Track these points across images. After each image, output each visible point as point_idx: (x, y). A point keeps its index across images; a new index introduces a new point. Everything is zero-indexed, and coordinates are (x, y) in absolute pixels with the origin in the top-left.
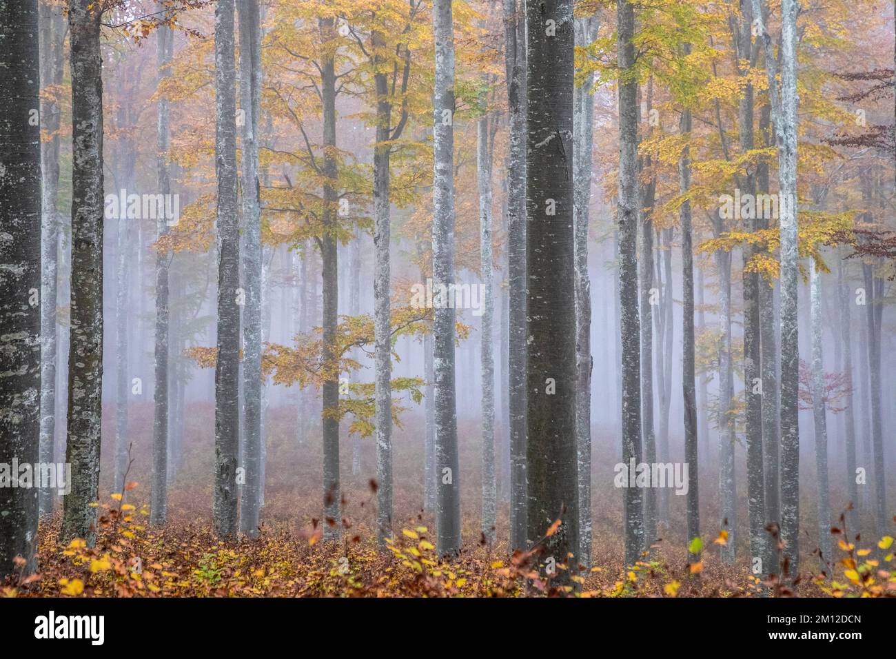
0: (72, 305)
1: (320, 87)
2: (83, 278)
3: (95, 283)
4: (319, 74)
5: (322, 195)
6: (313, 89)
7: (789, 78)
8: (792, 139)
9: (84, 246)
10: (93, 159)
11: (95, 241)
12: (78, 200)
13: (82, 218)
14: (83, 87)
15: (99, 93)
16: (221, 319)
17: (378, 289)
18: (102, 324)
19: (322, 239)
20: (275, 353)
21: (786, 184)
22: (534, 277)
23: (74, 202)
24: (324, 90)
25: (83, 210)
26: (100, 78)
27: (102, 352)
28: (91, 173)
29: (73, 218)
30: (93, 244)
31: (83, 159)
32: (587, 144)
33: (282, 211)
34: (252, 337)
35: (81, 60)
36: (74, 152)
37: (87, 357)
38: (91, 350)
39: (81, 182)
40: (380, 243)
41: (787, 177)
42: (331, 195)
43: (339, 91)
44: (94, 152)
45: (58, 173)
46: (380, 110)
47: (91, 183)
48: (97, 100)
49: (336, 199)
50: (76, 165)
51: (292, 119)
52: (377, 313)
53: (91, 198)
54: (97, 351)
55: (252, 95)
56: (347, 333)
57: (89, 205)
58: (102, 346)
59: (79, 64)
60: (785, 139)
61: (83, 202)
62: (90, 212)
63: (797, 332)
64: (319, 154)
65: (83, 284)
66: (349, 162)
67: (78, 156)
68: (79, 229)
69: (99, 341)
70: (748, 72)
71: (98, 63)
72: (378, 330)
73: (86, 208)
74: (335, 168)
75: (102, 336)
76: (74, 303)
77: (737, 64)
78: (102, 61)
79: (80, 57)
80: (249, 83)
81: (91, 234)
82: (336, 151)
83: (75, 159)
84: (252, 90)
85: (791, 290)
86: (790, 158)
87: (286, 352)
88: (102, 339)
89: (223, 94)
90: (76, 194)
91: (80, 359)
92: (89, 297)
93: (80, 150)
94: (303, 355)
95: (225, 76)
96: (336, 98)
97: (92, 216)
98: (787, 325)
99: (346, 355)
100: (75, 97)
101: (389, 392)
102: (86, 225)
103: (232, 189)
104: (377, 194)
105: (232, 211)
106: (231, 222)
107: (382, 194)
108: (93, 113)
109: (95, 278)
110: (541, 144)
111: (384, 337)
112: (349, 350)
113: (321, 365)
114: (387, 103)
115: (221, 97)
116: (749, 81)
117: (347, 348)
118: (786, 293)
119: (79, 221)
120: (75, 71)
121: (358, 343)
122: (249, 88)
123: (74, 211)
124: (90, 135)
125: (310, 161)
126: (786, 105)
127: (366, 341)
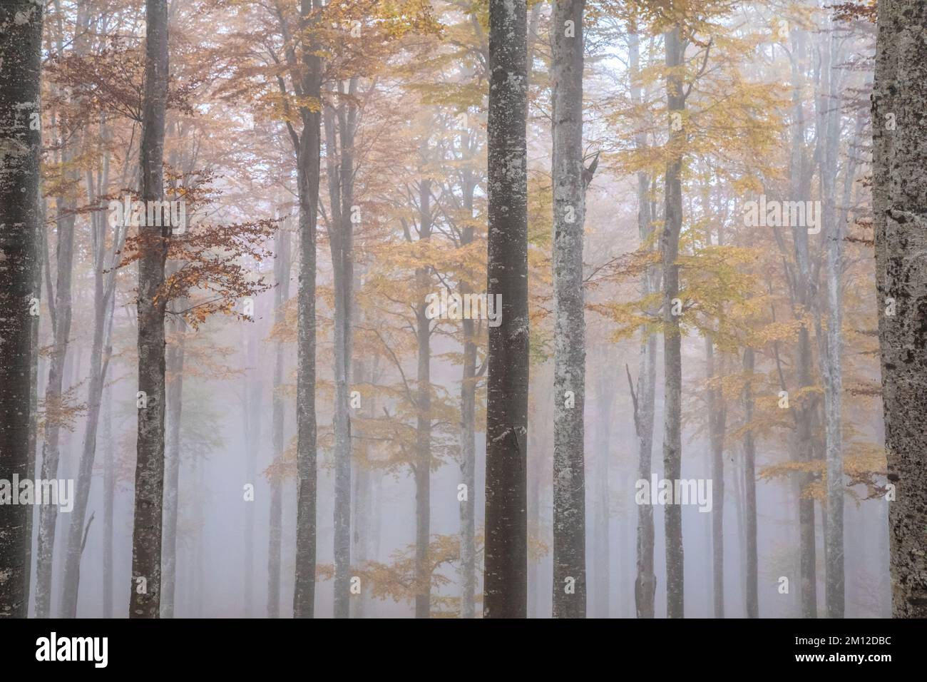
0: (134, 559)
1: (416, 327)
2: (143, 534)
3: (154, 538)
4: (415, 316)
5: (416, 426)
6: (411, 329)
7: (835, 324)
8: (837, 380)
9: (145, 506)
10: (155, 429)
11: (155, 501)
12: (141, 466)
13: (144, 481)
14: (148, 366)
15: (163, 371)
16: (299, 550)
17: (464, 511)
18: (160, 575)
19: (416, 465)
20: (371, 569)
21: (832, 422)
22: (491, 556)
23: (138, 467)
24: (419, 331)
25: (146, 473)
26: (163, 358)
27: (159, 600)
28: (153, 442)
29: (136, 482)
30: (153, 504)
31: (146, 430)
32: (650, 382)
33: (381, 440)
34: (342, 559)
35: (147, 343)
36: (139, 424)
37: (145, 604)
38: (149, 599)
39: (144, 450)
40: (466, 470)
41: (832, 414)
42: (425, 426)
43: (432, 332)
44: (157, 423)
45: (180, 409)
46: (467, 349)
47: (153, 451)
48: (160, 377)
49: (429, 429)
50: (140, 434)
51: (389, 357)
52: (463, 533)
53: (152, 464)
54: (155, 598)
55: (345, 342)
56: (439, 550)
57: (150, 469)
58: (159, 595)
59: (145, 346)
60: (830, 379)
61: (145, 467)
62: (151, 476)
63: (842, 557)
64: (414, 387)
65: (144, 540)
66: (441, 394)
67: (142, 427)
68: (140, 491)
69: (157, 590)
70: (803, 316)
71: (162, 345)
72: (463, 551)
73: (147, 472)
74: (428, 400)
75: (160, 585)
76: (136, 557)
77: (793, 308)
78: (165, 343)
79: (147, 340)
80: (342, 331)
81: (151, 496)
82: (429, 386)
83: (140, 429)
84: (345, 336)
85: (837, 518)
86: (836, 397)
87: (382, 567)
88: (160, 589)
89: (304, 350)
90: (139, 460)
91: (139, 607)
92: (148, 551)
93: (144, 421)
94: (398, 572)
95: (306, 334)
96: (431, 337)
97: (153, 480)
98: (833, 551)
99: (436, 571)
100: (141, 375)
101: (474, 606)
102: (147, 487)
103: (310, 434)
104: (463, 425)
105: (310, 453)
106: (309, 464)
107: (468, 425)
108: (157, 389)
109: (155, 535)
110: (498, 439)
111: (468, 555)
112: (439, 566)
113: (414, 580)
114: (472, 344)
115: (302, 353)
116: (803, 324)
117: (438, 564)
118: (832, 521)
119: (141, 484)
120: (142, 352)
121: (447, 560)
122: (342, 336)
123: (137, 475)
124: (153, 408)
125: (406, 393)
126: (832, 348)
127: (455, 558)
